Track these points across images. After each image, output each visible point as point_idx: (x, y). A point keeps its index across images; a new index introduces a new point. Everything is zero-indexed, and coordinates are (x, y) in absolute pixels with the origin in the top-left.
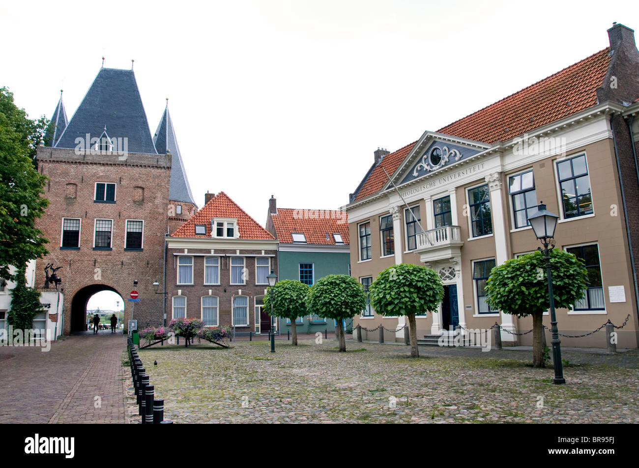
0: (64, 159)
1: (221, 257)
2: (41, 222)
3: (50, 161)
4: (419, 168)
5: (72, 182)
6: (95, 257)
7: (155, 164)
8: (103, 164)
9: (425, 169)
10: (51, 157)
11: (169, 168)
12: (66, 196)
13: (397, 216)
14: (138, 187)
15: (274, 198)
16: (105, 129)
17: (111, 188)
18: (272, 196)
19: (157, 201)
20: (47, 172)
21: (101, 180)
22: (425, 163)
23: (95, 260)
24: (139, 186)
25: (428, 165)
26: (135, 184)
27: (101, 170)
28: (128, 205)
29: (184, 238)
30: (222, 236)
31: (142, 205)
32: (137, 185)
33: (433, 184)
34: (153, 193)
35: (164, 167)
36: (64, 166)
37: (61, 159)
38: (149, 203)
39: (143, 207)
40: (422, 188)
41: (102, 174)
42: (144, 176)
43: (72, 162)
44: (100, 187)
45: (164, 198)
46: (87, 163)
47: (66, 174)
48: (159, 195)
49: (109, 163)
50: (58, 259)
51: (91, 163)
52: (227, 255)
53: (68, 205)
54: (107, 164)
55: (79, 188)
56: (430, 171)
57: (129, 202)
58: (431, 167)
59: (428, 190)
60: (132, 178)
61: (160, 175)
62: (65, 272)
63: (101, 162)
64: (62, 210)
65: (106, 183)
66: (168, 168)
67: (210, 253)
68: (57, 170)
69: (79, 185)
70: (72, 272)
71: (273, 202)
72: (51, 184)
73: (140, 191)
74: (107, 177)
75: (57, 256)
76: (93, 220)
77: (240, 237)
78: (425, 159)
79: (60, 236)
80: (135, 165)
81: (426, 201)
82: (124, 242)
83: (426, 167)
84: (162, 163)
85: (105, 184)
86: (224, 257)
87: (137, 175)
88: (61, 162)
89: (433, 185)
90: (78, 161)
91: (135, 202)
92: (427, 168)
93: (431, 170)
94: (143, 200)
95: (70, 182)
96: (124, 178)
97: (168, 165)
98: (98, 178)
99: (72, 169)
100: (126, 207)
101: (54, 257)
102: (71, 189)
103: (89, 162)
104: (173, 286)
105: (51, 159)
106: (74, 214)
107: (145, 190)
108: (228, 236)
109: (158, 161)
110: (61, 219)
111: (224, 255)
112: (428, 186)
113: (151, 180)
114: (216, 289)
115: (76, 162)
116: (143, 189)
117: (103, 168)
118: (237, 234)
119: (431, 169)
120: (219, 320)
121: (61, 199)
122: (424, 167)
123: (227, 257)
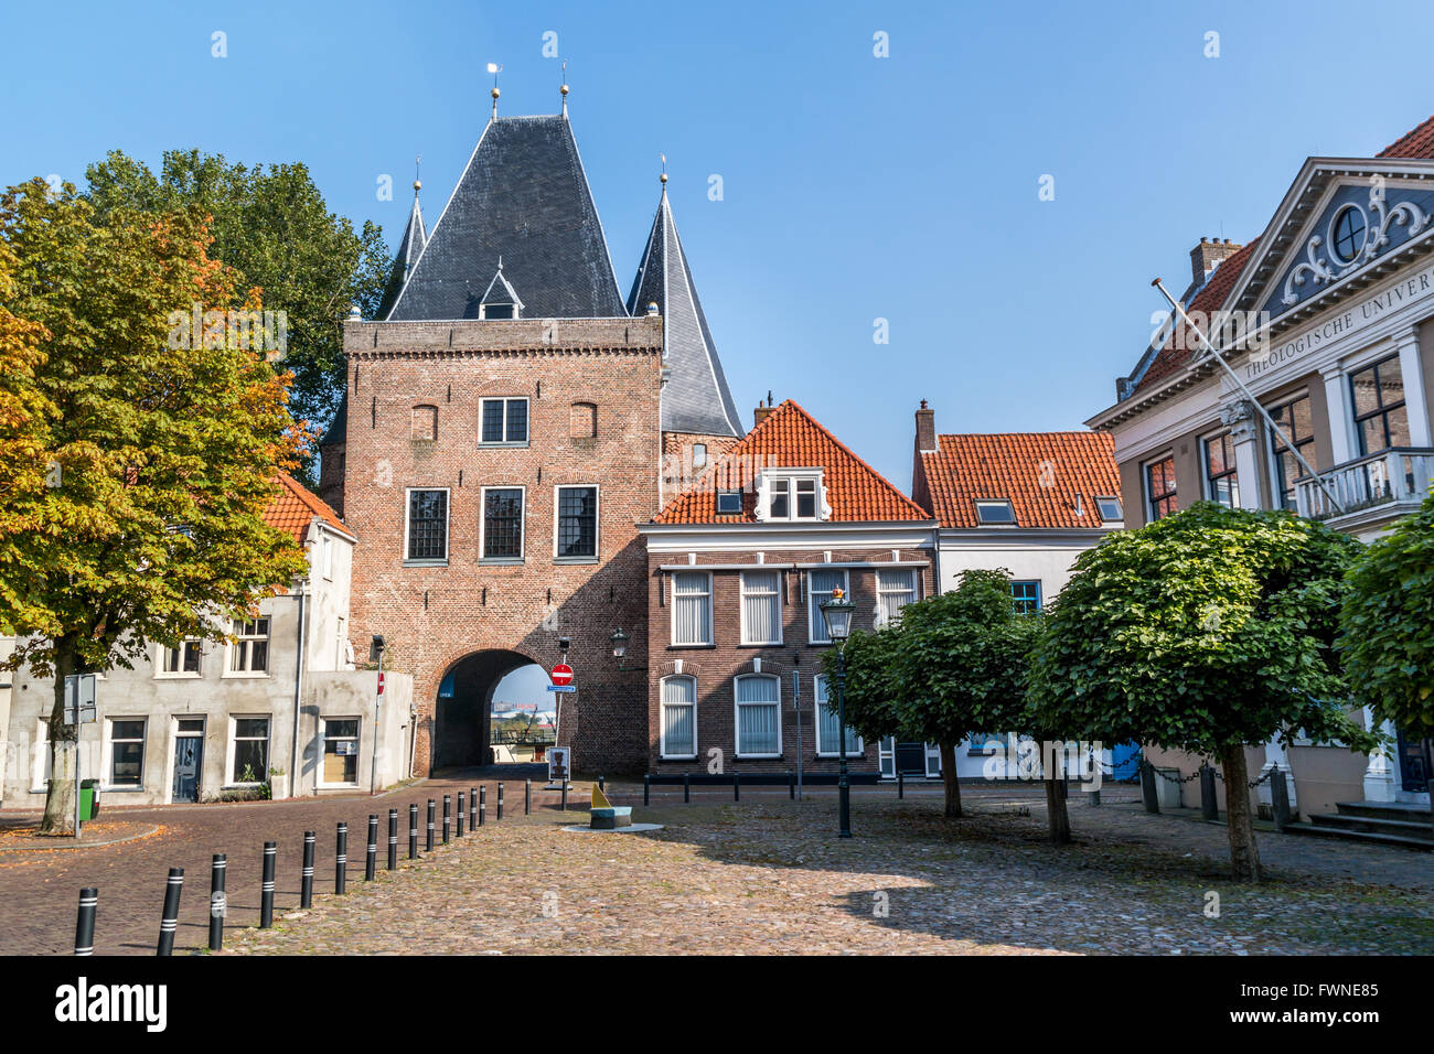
0: (406, 346)
1: (784, 571)
2: (359, 501)
3: (374, 354)
4: (1299, 279)
5: (427, 402)
6: (486, 581)
7: (621, 342)
8: (497, 353)
9: (1316, 279)
10: (375, 346)
11: (656, 350)
12: (414, 436)
13: (1243, 431)
14: (581, 404)
15: (929, 407)
16: (501, 266)
17: (519, 408)
18: (923, 403)
19: (629, 437)
20: (369, 382)
21: (492, 393)
22: (1316, 260)
23: (484, 591)
24: (585, 399)
25: (1324, 266)
26: (574, 395)
27: (492, 368)
28: (559, 448)
29: (687, 525)
30: (785, 515)
31: (593, 447)
32: (579, 400)
33: (1343, 321)
34: (618, 415)
35: (643, 350)
36: (405, 363)
37: (398, 349)
38: (610, 442)
39: (596, 452)
40: (1313, 339)
41: (493, 378)
42: (596, 374)
43: (424, 354)
44: (493, 409)
45: (646, 426)
46: (459, 353)
47: (411, 382)
48: (634, 419)
49: (509, 348)
50: (398, 590)
51: (469, 353)
52: (799, 565)
53: (418, 458)
54: (505, 352)
55: (441, 414)
56: (1332, 282)
57: (560, 442)
58: (1336, 270)
59: (1330, 341)
60: (565, 383)
61: (635, 369)
62: (415, 621)
63: (492, 348)
64: (406, 470)
65: (505, 399)
66: (653, 350)
67: (756, 563)
68: (391, 374)
69: (443, 408)
70: (431, 622)
71: (924, 418)
72: (378, 408)
73: (588, 412)
74: (506, 383)
75: (395, 582)
76: (478, 491)
77: (833, 515)
78: (1316, 248)
79: (402, 533)
80: (572, 348)
81: (1326, 377)
82: (551, 541)
83: (1320, 271)
84: (638, 339)
85: (502, 401)
86: (790, 570)
87: (579, 374)
88: (399, 354)
89: (1344, 326)
90: (437, 350)
91: (575, 441)
92: (1324, 275)
93: (1334, 278)
94: (595, 434)
95: (422, 402)
96: (546, 382)
97: (654, 343)
98: (486, 387)
99: (425, 370)
100: (555, 454)
101: (390, 585)
102: (426, 417)
103: (463, 349)
104: (662, 651)
105: (377, 351)
106: (433, 479)
107: (600, 410)
108: (801, 514)
109: (626, 335)
110: (404, 493)
111: (791, 565)
112: (1330, 330)
113: (614, 385)
114: (771, 657)
115: (432, 354)
116: (594, 406)
117: (494, 362)
118: (825, 510)
119: (1336, 274)
120: (783, 739)
121: (401, 445)
122: (1313, 273)
123: (800, 570)
